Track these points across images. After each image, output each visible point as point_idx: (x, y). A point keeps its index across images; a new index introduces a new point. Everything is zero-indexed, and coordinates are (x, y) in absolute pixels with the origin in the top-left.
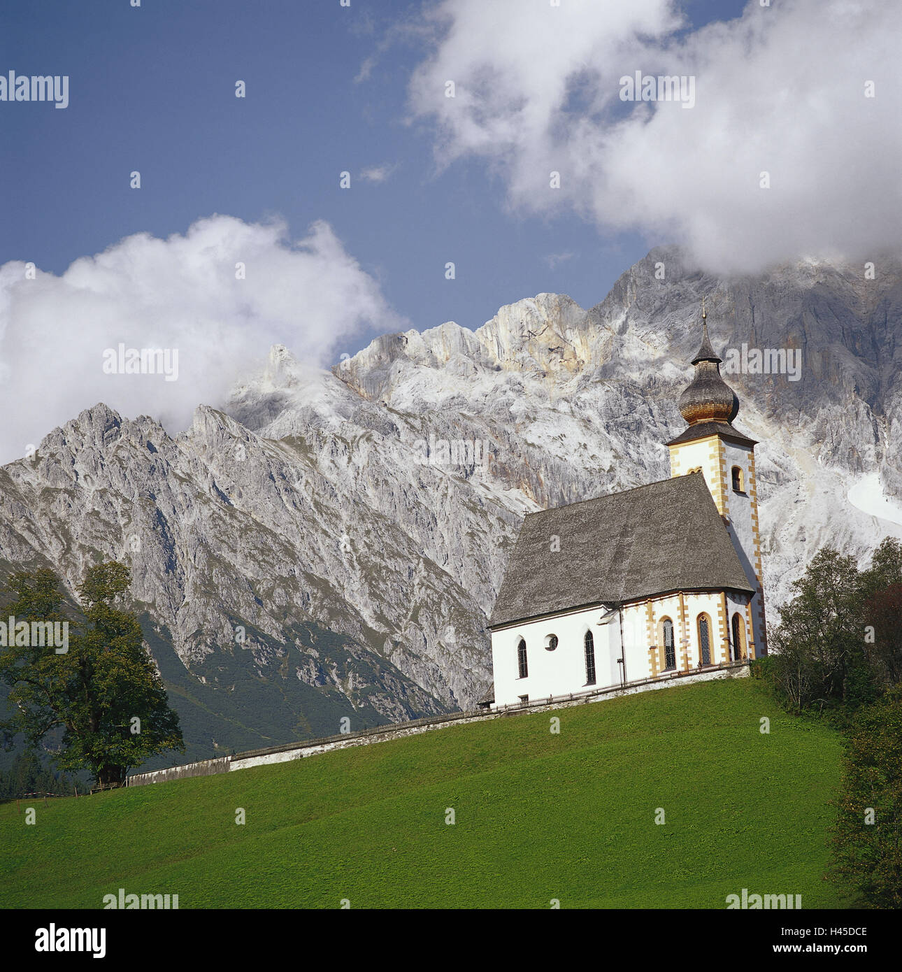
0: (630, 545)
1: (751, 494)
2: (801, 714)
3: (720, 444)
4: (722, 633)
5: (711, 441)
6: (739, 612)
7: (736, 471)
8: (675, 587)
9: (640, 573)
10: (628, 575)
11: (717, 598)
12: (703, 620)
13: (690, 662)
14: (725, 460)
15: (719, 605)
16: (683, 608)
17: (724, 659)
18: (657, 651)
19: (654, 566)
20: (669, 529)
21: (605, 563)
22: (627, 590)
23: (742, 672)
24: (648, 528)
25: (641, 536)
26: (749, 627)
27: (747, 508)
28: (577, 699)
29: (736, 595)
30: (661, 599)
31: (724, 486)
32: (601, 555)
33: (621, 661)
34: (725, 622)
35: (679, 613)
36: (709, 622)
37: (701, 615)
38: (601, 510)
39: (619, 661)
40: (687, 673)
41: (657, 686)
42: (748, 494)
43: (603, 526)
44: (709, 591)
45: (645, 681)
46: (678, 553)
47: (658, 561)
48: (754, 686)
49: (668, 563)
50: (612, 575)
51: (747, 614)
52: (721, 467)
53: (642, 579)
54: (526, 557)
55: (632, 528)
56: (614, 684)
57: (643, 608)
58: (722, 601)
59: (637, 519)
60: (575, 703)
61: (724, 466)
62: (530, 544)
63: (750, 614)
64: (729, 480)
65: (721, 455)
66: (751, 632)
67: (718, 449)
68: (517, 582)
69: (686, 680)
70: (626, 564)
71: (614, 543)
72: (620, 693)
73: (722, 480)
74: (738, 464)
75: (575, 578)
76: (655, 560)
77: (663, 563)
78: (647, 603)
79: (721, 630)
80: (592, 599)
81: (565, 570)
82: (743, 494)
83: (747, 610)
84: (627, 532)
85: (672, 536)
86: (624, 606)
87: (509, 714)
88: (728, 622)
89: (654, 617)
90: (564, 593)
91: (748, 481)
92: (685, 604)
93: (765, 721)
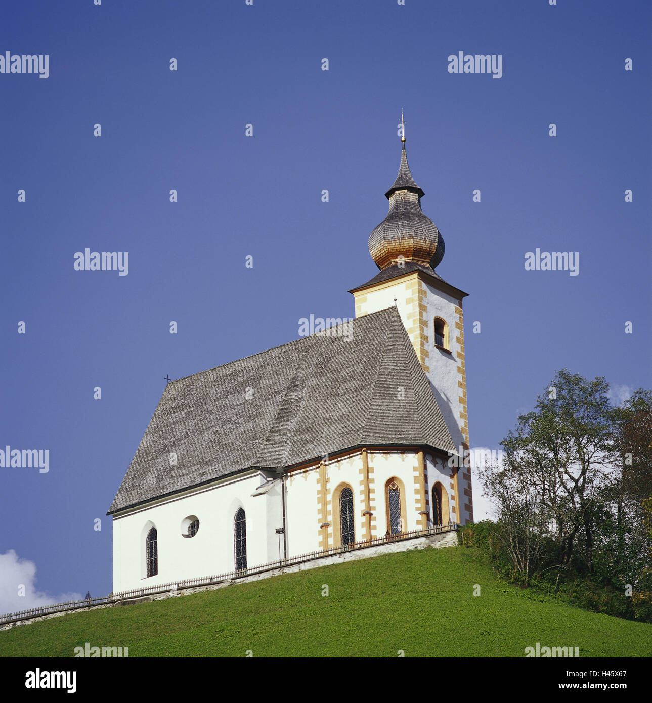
0: (299, 400)
1: (458, 356)
2: (529, 585)
3: (420, 285)
4: (419, 505)
5: (410, 282)
6: (441, 482)
7: (439, 324)
8: (358, 443)
9: (311, 431)
10: (295, 435)
11: (413, 460)
12: (392, 487)
13: (373, 533)
14: (425, 307)
15: (415, 469)
16: (368, 470)
17: (420, 528)
18: (330, 530)
19: (330, 421)
20: (351, 377)
21: (265, 423)
22: (293, 453)
23: (446, 539)
24: (324, 378)
25: (313, 389)
26: (454, 503)
27: (452, 372)
28: (218, 583)
29: (438, 460)
30: (338, 461)
31: (424, 338)
32: (261, 414)
33: (282, 531)
34: (423, 492)
35: (362, 477)
36: (401, 491)
37: (391, 481)
38: (264, 365)
39: (278, 531)
40: (369, 544)
41: (329, 561)
42: (454, 354)
43: (265, 382)
44: (403, 449)
45: (312, 557)
46: (362, 402)
47: (336, 414)
48: (463, 554)
49: (348, 416)
50: (273, 435)
51: (452, 486)
52: (421, 314)
53: (314, 439)
54: (164, 429)
55: (303, 381)
56: (271, 561)
57: (313, 475)
58: (419, 465)
59: (310, 370)
60: (215, 588)
61: (424, 313)
62: (171, 414)
63: (456, 487)
64: (431, 331)
65: (420, 299)
66: (457, 510)
67: (417, 291)
68: (150, 458)
69: (368, 553)
70: (292, 424)
71: (278, 399)
72: (277, 573)
73: (422, 329)
74: (443, 316)
75: (225, 444)
76: (332, 414)
77: (342, 416)
78: (319, 467)
79: (417, 501)
80: (247, 465)
81: (212, 437)
82: (448, 353)
83: (452, 481)
84: (295, 386)
85: (354, 384)
86: (289, 474)
87: (124, 604)
88: (427, 492)
89: (328, 486)
90: (209, 463)
91: (455, 340)
92: (369, 466)
93: (477, 588)
